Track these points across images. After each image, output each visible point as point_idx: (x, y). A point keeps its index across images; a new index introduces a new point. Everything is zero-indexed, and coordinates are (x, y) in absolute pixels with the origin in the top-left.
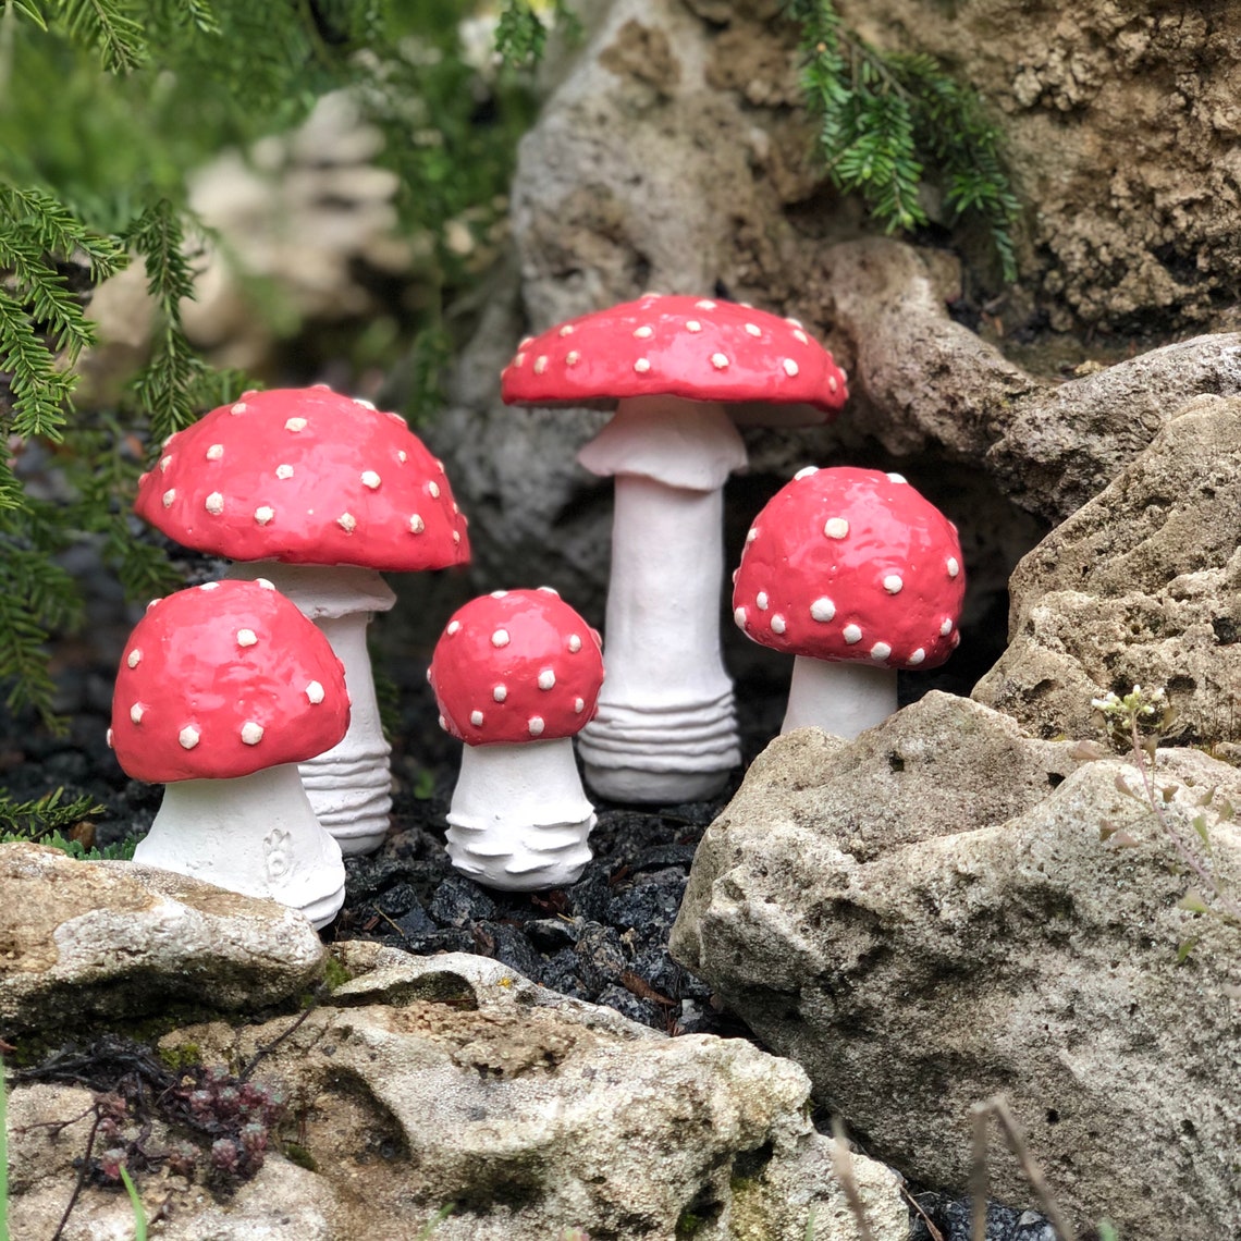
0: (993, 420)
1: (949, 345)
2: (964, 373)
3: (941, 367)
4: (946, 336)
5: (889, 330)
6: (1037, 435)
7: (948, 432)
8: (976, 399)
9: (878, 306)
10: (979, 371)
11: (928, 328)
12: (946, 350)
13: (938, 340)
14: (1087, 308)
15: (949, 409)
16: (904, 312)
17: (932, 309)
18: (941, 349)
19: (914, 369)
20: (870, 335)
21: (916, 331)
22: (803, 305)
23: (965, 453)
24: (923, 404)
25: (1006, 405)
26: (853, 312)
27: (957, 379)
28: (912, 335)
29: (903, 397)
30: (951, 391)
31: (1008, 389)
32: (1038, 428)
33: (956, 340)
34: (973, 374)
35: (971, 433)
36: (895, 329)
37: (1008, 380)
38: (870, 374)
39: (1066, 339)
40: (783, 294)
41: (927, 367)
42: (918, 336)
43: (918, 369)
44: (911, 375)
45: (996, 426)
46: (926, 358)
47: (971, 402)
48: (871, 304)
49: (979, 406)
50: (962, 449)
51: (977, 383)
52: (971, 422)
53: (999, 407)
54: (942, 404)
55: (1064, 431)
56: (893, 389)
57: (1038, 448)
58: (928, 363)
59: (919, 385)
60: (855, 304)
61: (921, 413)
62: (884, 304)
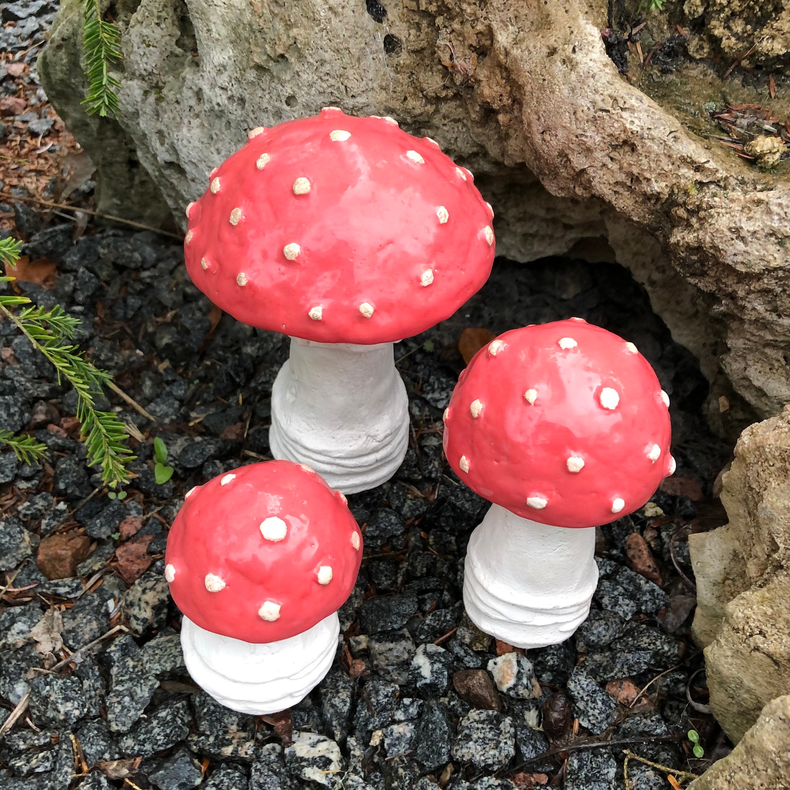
0: (678, 205)
1: (637, 122)
2: (653, 156)
3: (625, 142)
4: (632, 110)
5: (566, 92)
6: (740, 246)
7: (624, 202)
8: (663, 184)
9: (545, 50)
10: (670, 156)
11: (610, 96)
12: (634, 128)
13: (625, 115)
14: (729, 43)
15: (629, 184)
16: (582, 68)
17: (605, 65)
18: (628, 126)
19: (593, 137)
20: (542, 88)
21: (598, 98)
22: (456, 26)
23: (637, 222)
24: (601, 173)
25: (693, 192)
26: (516, 52)
27: (645, 161)
28: (594, 103)
29: (579, 162)
30: (635, 171)
31: (698, 177)
32: (743, 239)
33: (643, 115)
34: (662, 157)
35: (649, 209)
36: (573, 90)
37: (698, 168)
38: (541, 129)
39: (701, 66)
40: (433, 8)
41: (609, 139)
42: (601, 105)
43: (598, 139)
44: (589, 142)
45: (681, 212)
46: (609, 131)
47: (658, 186)
48: (537, 46)
49: (667, 190)
50: (635, 219)
51: (666, 168)
52: (653, 202)
53: (686, 193)
54: (621, 177)
55: (772, 248)
56: (567, 152)
57: (739, 258)
58: (610, 135)
59: (598, 155)
60: (516, 42)
61: (597, 180)
62: (553, 52)
